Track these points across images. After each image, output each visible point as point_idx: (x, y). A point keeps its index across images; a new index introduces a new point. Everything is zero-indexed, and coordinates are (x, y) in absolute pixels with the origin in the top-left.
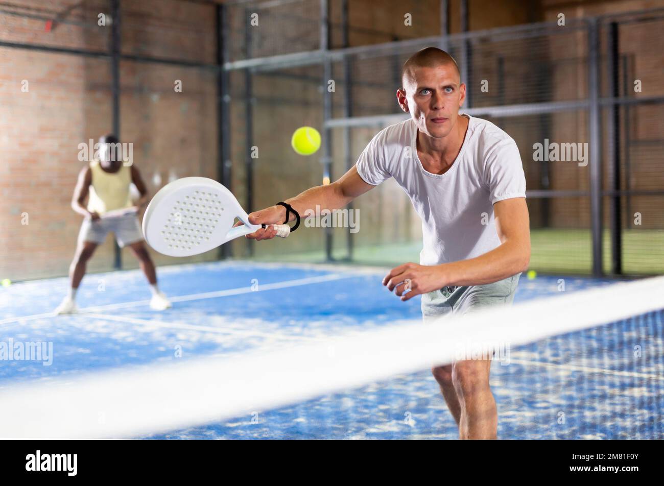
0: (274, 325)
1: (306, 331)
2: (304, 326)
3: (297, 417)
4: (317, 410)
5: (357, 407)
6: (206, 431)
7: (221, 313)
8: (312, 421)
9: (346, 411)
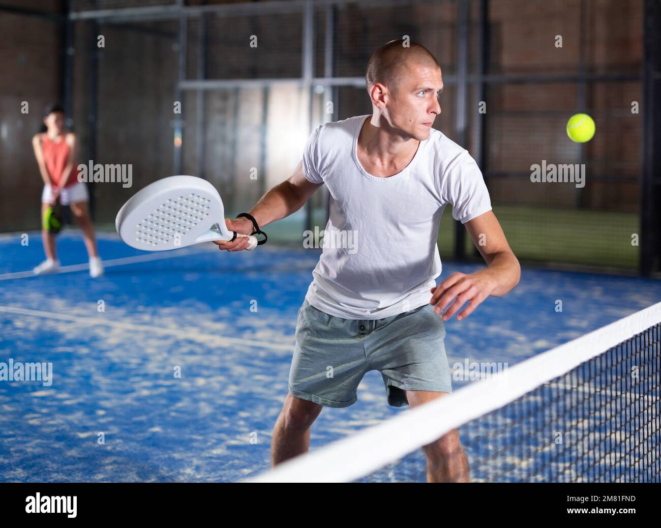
0: (121, 311)
1: (157, 320)
2: (154, 314)
3: (152, 426)
4: (174, 417)
5: (215, 414)
6: (52, 443)
7: (62, 295)
8: (169, 430)
9: (204, 419)
